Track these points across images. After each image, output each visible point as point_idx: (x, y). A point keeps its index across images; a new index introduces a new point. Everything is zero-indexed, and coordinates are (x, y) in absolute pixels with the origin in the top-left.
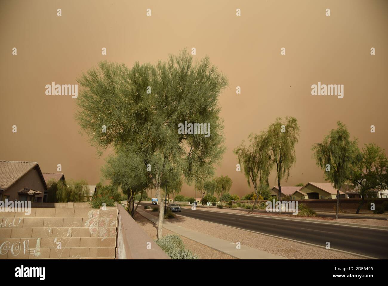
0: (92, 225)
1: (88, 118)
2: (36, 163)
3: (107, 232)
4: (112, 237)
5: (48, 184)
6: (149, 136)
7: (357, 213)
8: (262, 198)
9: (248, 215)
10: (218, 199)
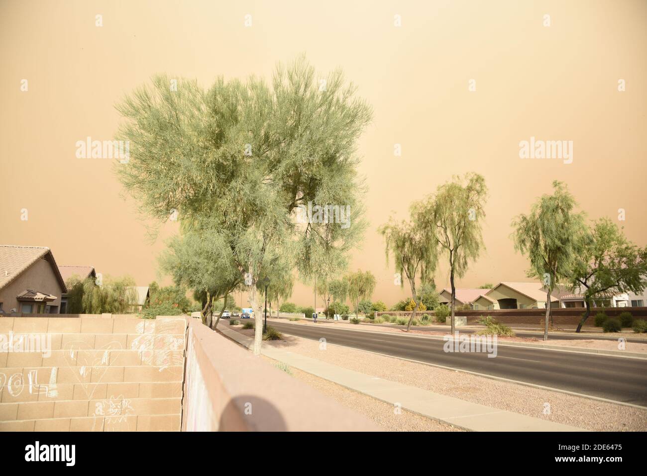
0: (143, 346)
1: (135, 172)
2: (47, 248)
3: (168, 357)
4: (178, 365)
5: (68, 283)
6: (238, 201)
7: (578, 331)
8: (425, 307)
9: (401, 334)
10: (352, 308)
